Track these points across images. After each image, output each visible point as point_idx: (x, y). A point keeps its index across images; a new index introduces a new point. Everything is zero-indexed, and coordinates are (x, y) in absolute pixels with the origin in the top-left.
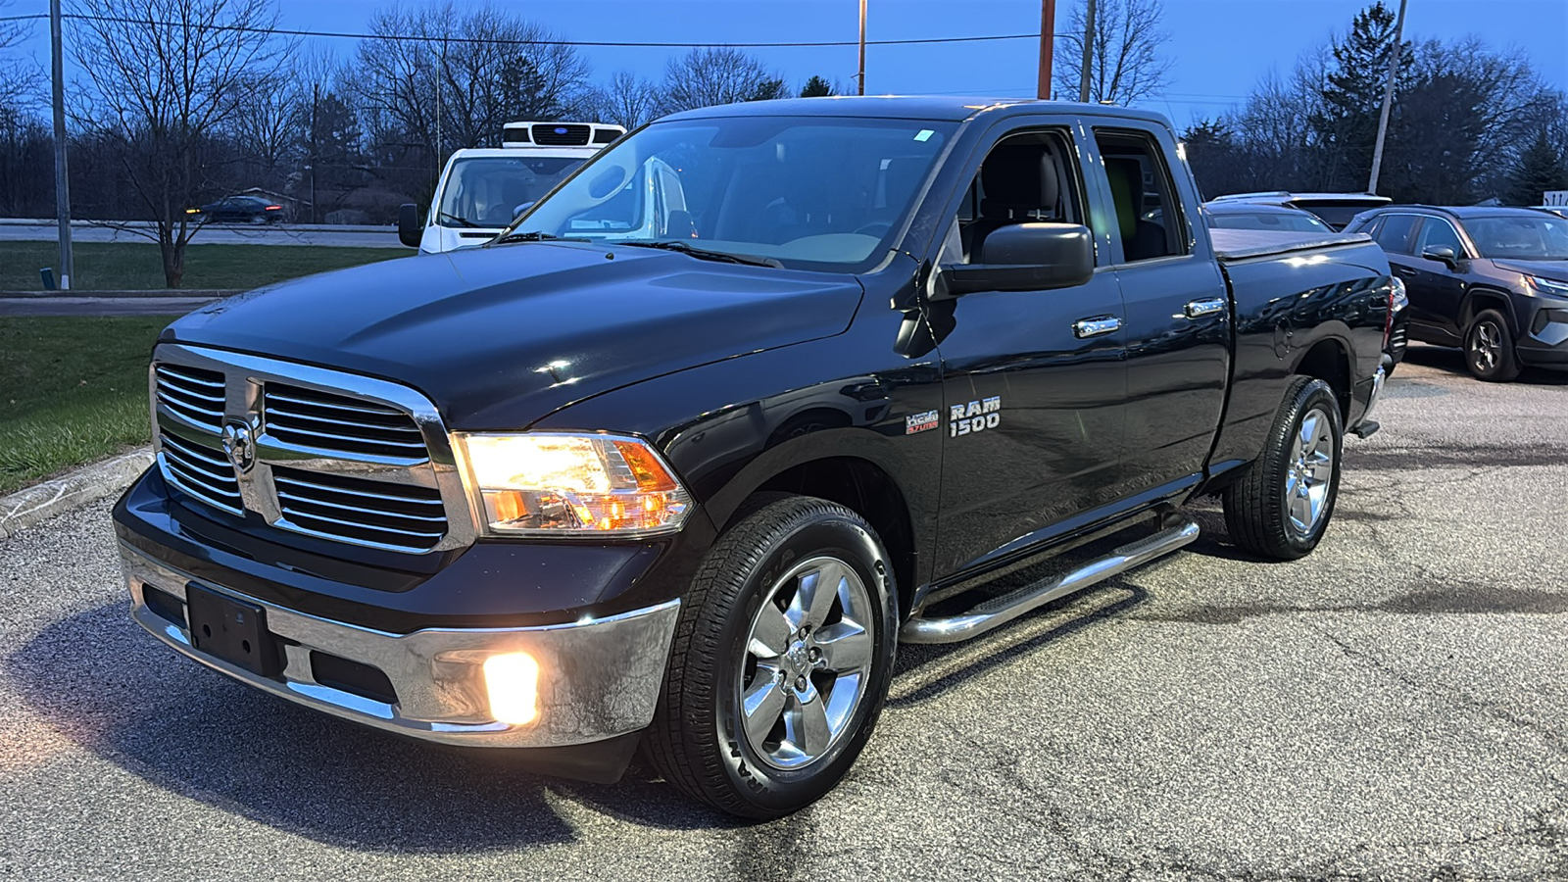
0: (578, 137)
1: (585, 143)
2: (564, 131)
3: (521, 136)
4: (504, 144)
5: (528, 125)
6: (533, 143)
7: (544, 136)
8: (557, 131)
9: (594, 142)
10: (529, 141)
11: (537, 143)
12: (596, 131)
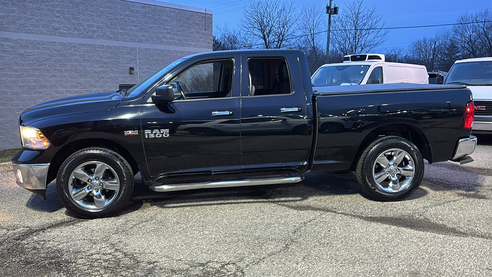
0: (363, 58)
1: (365, 60)
2: (359, 57)
3: (347, 59)
4: (344, 62)
5: (350, 56)
6: (350, 61)
7: (354, 59)
8: (357, 57)
9: (368, 59)
10: (350, 60)
11: (352, 61)
12: (369, 56)
